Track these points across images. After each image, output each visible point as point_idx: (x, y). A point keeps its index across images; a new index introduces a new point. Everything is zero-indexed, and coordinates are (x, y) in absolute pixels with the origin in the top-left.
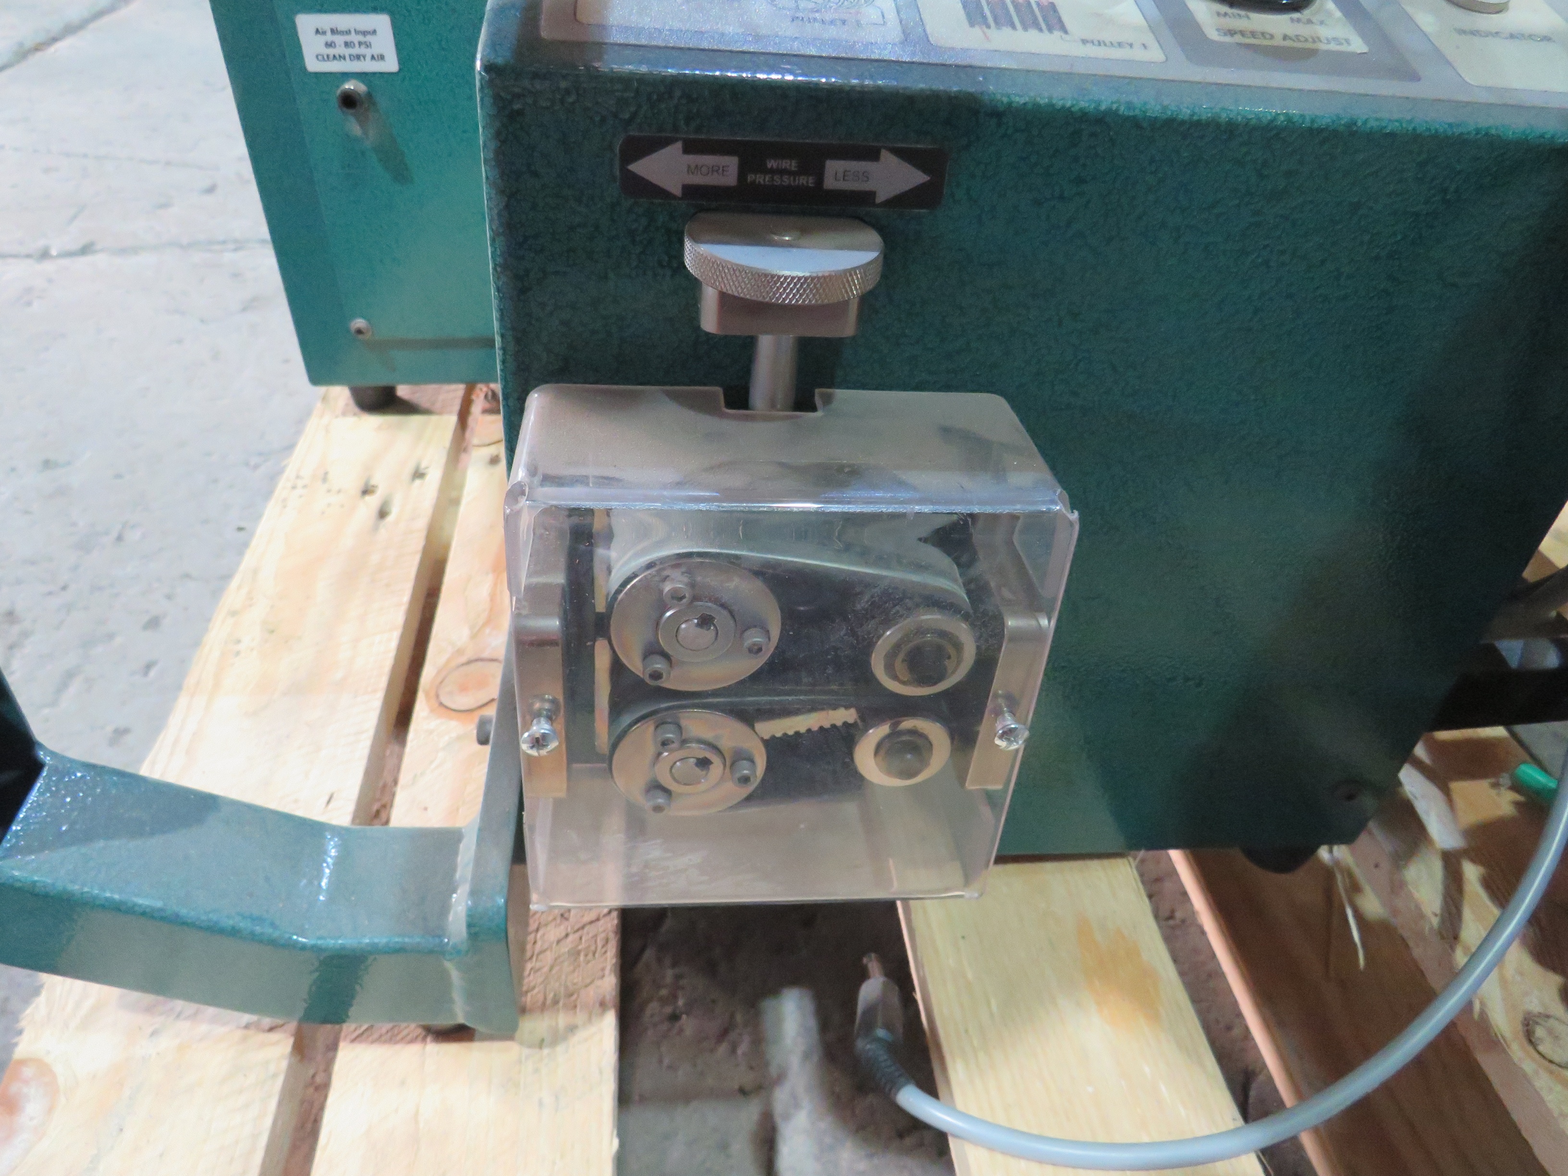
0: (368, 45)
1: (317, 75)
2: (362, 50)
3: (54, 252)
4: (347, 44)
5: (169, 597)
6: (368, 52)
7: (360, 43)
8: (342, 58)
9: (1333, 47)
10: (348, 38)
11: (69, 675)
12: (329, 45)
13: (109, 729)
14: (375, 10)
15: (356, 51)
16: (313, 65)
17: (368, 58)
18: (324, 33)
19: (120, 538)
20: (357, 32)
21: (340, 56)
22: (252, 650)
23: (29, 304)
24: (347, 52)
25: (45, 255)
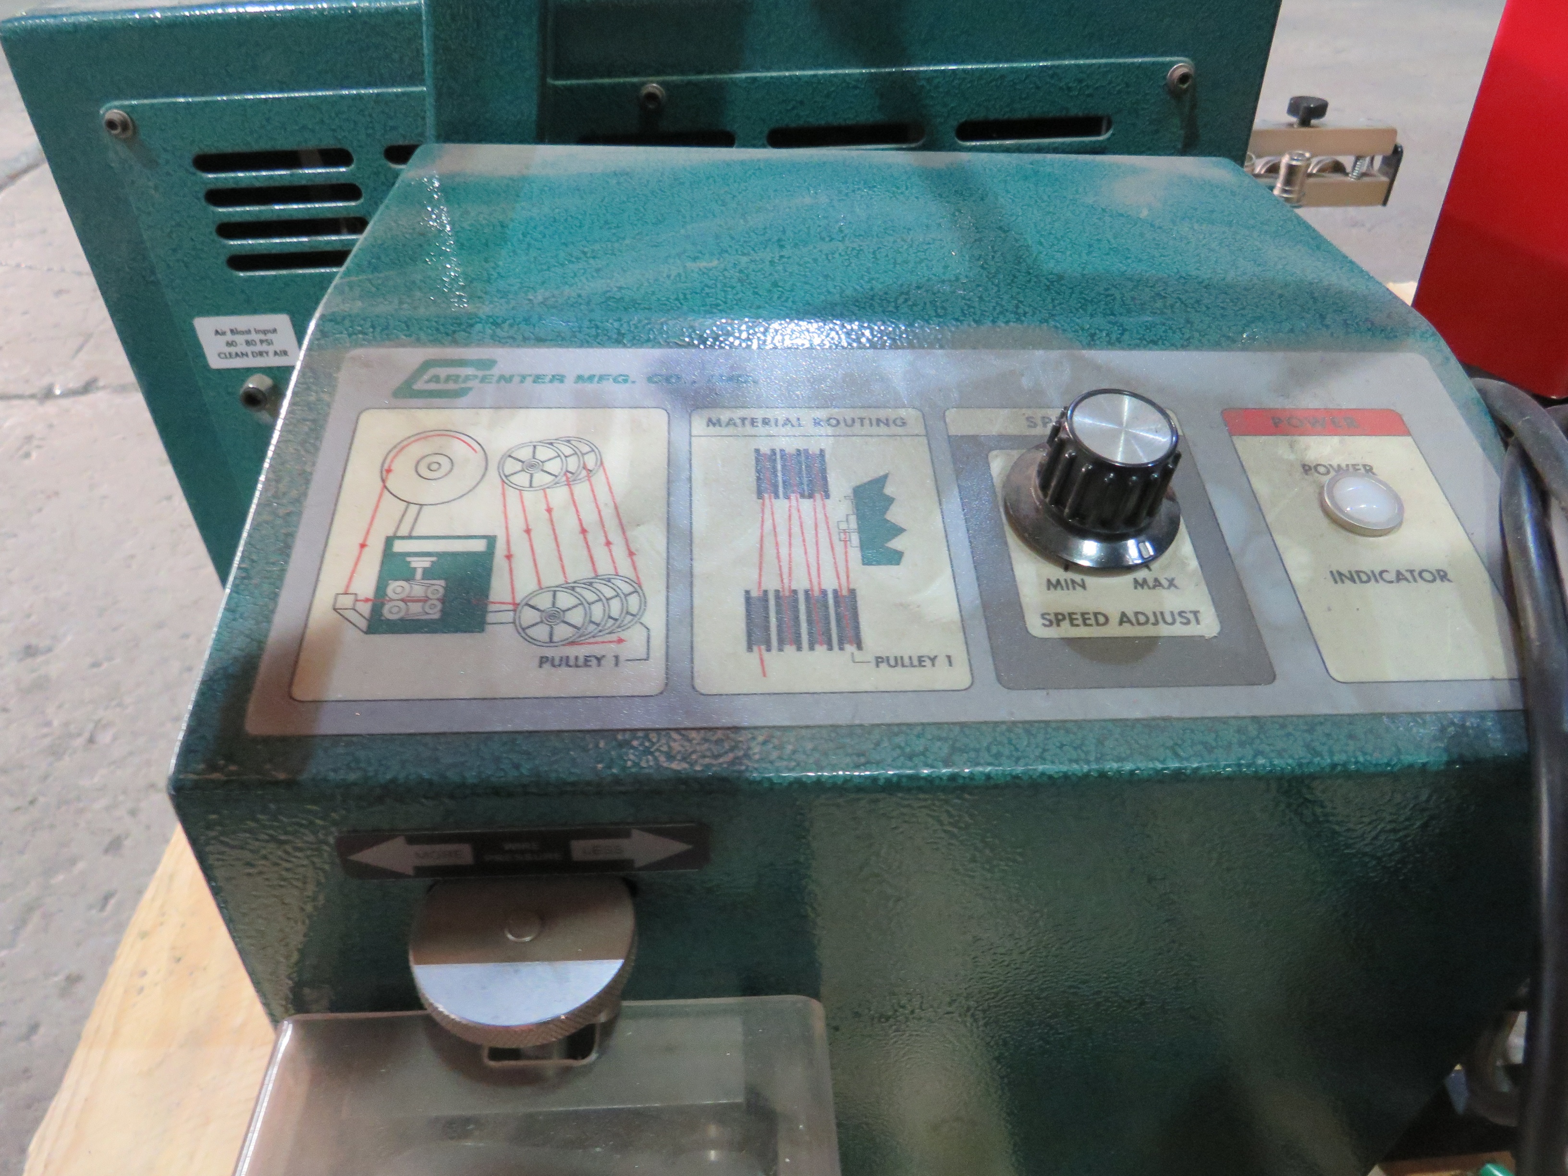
0: (270, 343)
1: (219, 371)
2: (264, 347)
3: (58, 392)
4: (248, 343)
5: (133, 813)
6: (271, 349)
7: (262, 341)
8: (244, 355)
9: (1179, 630)
10: (249, 337)
11: (29, 909)
12: (229, 344)
13: (60, 978)
14: (274, 310)
15: (258, 348)
16: (215, 362)
17: (271, 354)
18: (224, 333)
19: (91, 740)
20: (257, 332)
21: (242, 354)
22: (156, 984)
23: (27, 455)
24: (249, 349)
25: (48, 394)
